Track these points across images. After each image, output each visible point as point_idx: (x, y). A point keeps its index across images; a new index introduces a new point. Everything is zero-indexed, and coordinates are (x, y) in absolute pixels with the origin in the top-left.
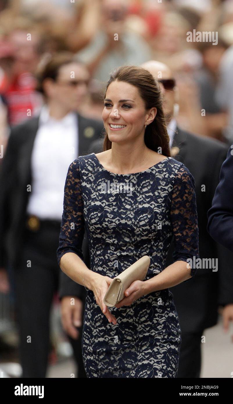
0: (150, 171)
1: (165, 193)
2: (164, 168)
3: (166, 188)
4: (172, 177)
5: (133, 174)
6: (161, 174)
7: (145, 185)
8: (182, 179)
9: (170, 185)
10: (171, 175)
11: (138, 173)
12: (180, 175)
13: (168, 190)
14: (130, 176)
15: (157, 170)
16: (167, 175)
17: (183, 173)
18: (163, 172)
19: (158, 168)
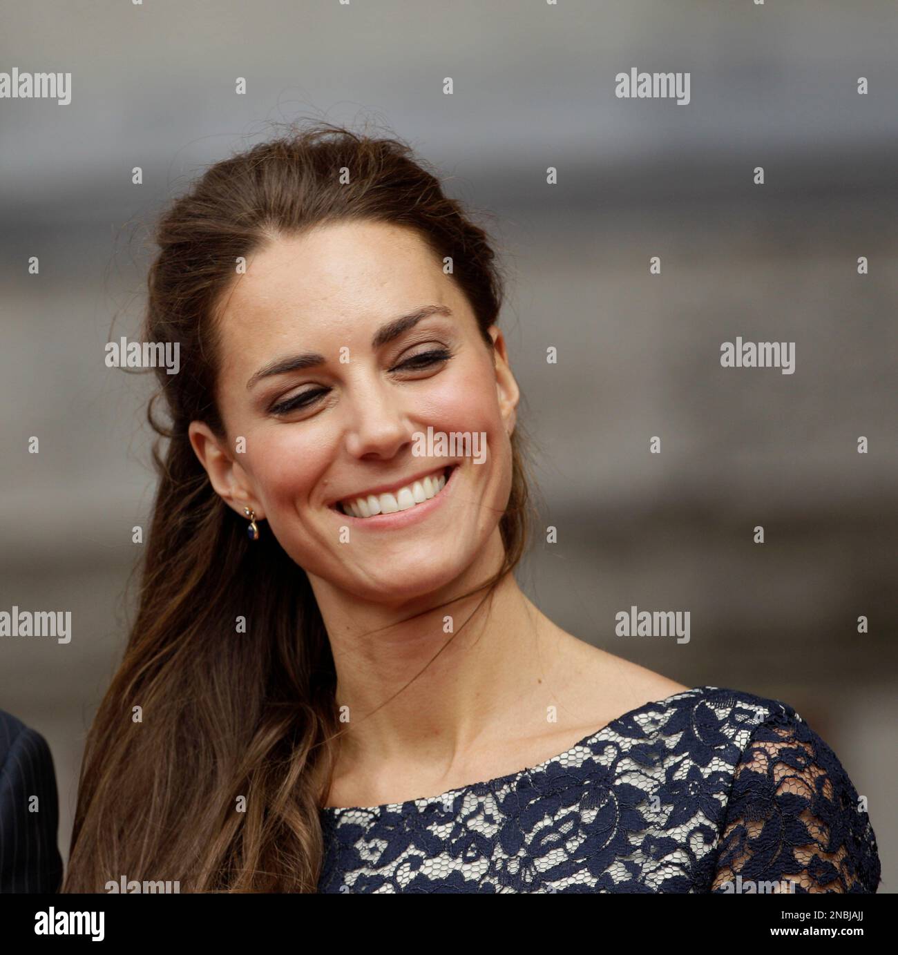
0: (585, 753)
1: (668, 864)
2: (668, 730)
3: (677, 838)
4: (715, 769)
5: (478, 789)
6: (651, 765)
7: (553, 837)
8: (777, 779)
9: (699, 819)
10: (705, 765)
11: (508, 780)
12: (761, 757)
13: (686, 848)
14: (459, 802)
15: (627, 743)
16: (688, 764)
17: (785, 745)
18: (665, 753)
19: (637, 732)
